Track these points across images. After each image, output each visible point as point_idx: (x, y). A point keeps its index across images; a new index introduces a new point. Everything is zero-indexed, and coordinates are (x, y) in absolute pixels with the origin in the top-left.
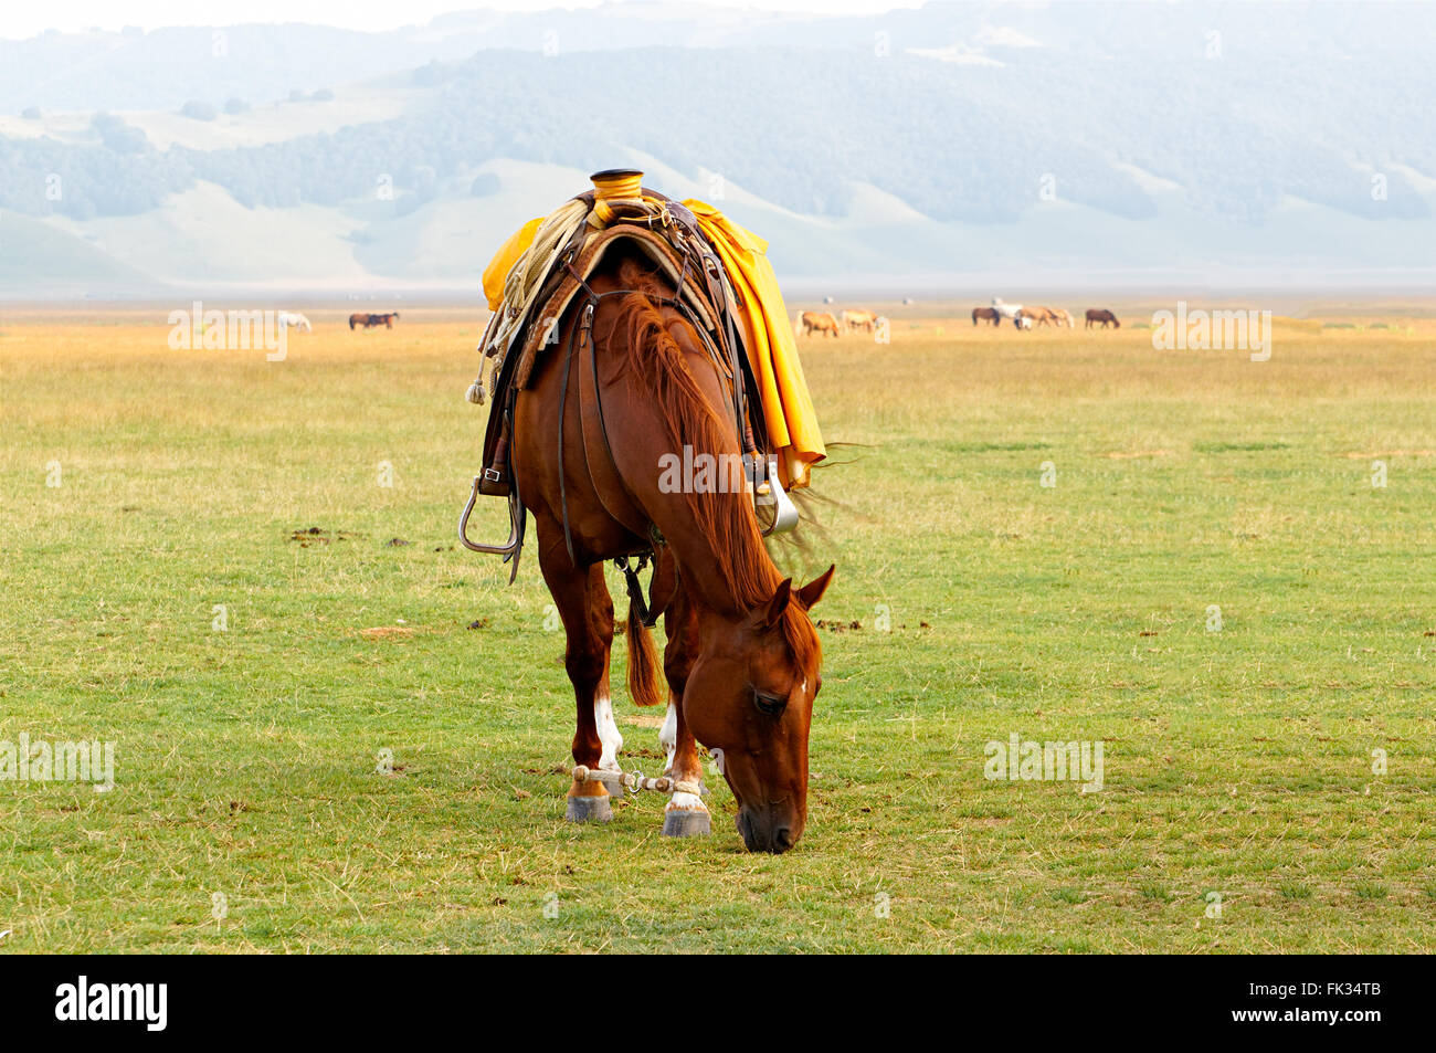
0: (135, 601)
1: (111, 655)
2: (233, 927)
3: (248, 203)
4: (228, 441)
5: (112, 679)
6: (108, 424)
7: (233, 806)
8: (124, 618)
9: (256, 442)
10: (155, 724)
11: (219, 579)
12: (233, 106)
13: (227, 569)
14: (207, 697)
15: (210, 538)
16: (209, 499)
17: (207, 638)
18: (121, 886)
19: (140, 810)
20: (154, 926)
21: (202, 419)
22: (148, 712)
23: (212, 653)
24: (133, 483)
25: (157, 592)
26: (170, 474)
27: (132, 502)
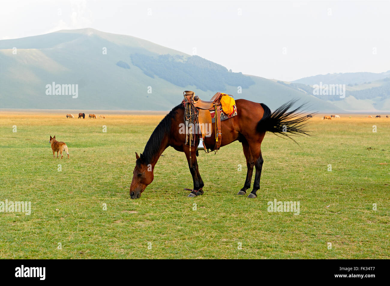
0: (344, 158)
1: (341, 165)
2: (363, 207)
3: (357, 99)
4: (356, 134)
5: (342, 169)
6: (337, 131)
7: (362, 189)
8: (343, 160)
9: (360, 134)
10: (348, 176)
11: (356, 155)
12: (356, 85)
13: (357, 153)
14: (356, 172)
15: (354, 148)
16: (354, 143)
17: (355, 164)
18: (346, 200)
19: (348, 189)
20: (351, 206)
21: (352, 131)
22: (347, 174)
23: (356, 166)
24: (342, 140)
25: (347, 156)
26: (348, 139)
27: (342, 143)
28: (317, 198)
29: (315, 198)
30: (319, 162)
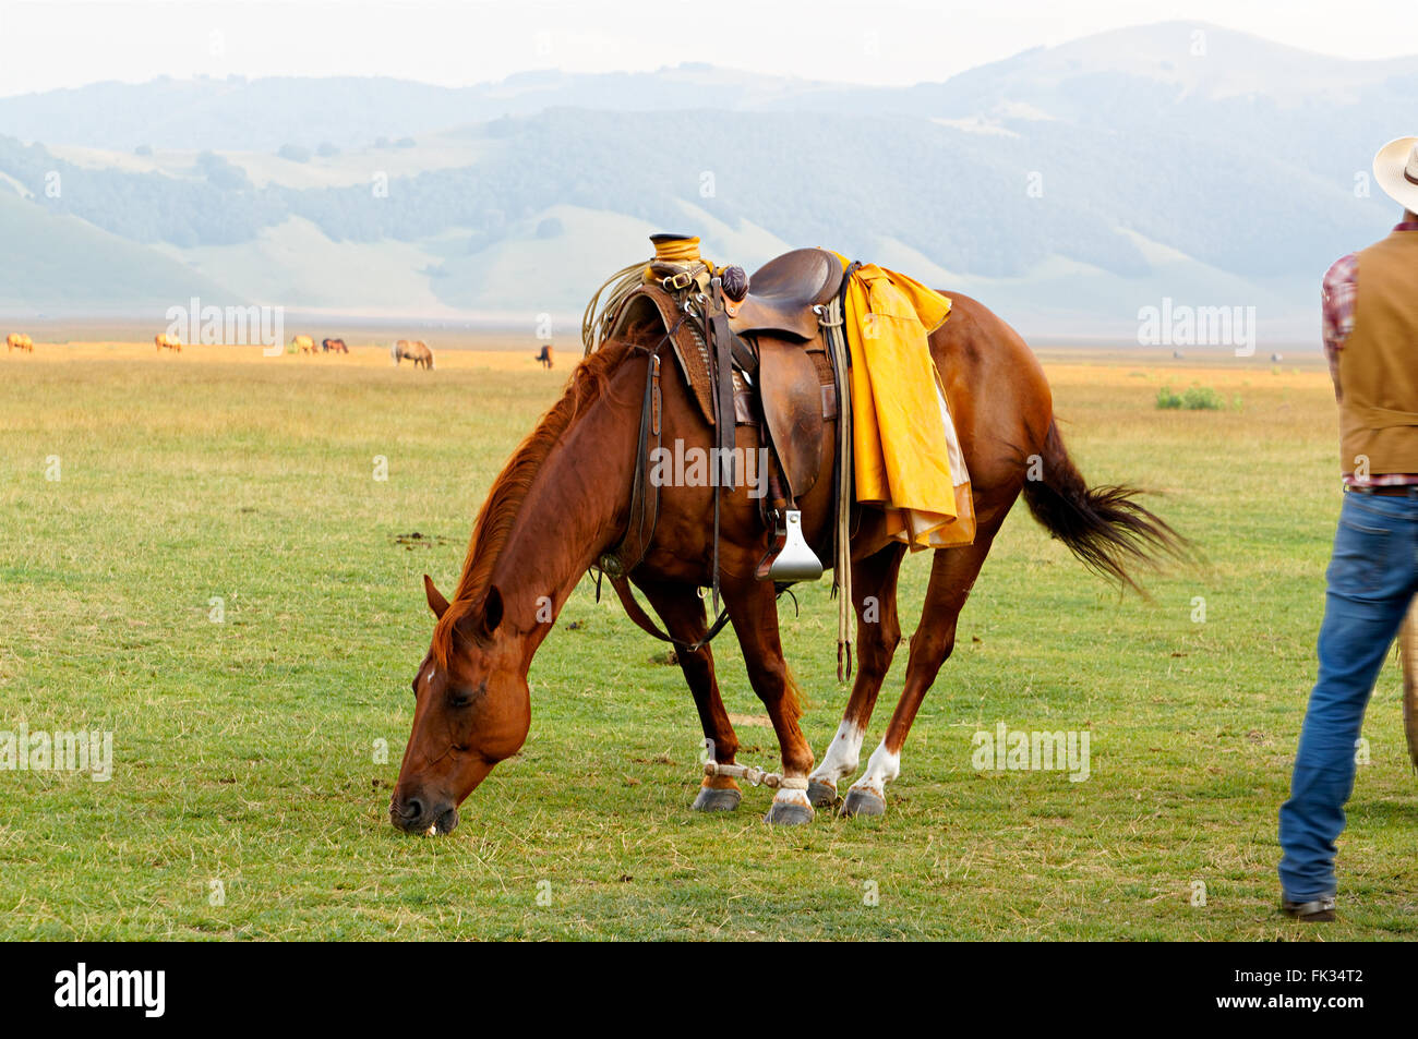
0: (265, 594)
1: (248, 642)
2: (388, 894)
3: (336, 238)
4: (328, 452)
5: (251, 665)
6: (218, 431)
7: (375, 783)
8: (257, 609)
9: (354, 452)
10: (294, 706)
11: (334, 576)
12: (326, 150)
13: (343, 568)
14: (337, 683)
15: (324, 539)
16: (319, 503)
17: (333, 630)
18: (283, 852)
19: (291, 784)
20: (317, 889)
21: (304, 431)
22: (286, 695)
23: (340, 644)
24: (248, 486)
25: (285, 587)
26: (280, 480)
27: (250, 504)
28: (111, 845)
29: (97, 844)
30: (112, 621)
